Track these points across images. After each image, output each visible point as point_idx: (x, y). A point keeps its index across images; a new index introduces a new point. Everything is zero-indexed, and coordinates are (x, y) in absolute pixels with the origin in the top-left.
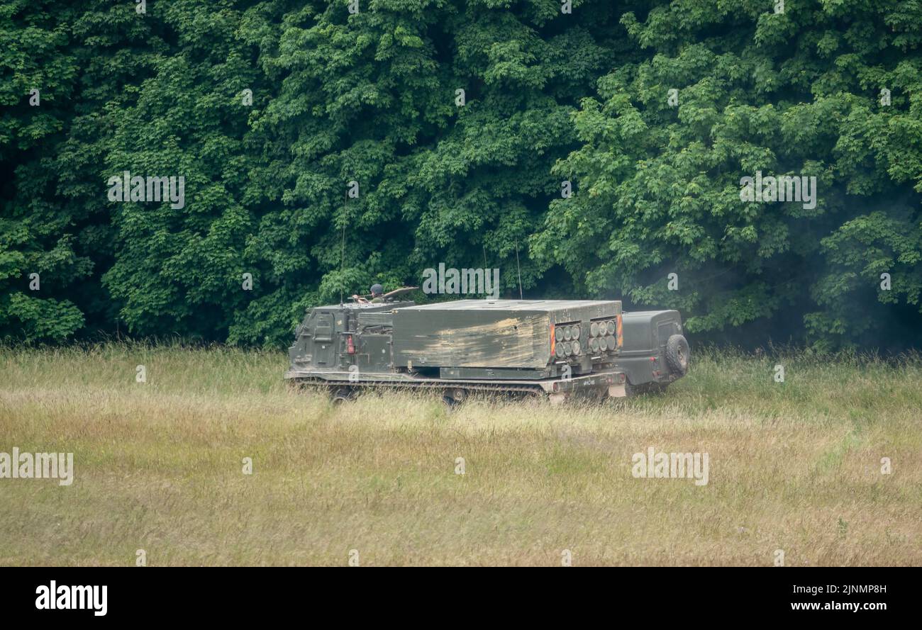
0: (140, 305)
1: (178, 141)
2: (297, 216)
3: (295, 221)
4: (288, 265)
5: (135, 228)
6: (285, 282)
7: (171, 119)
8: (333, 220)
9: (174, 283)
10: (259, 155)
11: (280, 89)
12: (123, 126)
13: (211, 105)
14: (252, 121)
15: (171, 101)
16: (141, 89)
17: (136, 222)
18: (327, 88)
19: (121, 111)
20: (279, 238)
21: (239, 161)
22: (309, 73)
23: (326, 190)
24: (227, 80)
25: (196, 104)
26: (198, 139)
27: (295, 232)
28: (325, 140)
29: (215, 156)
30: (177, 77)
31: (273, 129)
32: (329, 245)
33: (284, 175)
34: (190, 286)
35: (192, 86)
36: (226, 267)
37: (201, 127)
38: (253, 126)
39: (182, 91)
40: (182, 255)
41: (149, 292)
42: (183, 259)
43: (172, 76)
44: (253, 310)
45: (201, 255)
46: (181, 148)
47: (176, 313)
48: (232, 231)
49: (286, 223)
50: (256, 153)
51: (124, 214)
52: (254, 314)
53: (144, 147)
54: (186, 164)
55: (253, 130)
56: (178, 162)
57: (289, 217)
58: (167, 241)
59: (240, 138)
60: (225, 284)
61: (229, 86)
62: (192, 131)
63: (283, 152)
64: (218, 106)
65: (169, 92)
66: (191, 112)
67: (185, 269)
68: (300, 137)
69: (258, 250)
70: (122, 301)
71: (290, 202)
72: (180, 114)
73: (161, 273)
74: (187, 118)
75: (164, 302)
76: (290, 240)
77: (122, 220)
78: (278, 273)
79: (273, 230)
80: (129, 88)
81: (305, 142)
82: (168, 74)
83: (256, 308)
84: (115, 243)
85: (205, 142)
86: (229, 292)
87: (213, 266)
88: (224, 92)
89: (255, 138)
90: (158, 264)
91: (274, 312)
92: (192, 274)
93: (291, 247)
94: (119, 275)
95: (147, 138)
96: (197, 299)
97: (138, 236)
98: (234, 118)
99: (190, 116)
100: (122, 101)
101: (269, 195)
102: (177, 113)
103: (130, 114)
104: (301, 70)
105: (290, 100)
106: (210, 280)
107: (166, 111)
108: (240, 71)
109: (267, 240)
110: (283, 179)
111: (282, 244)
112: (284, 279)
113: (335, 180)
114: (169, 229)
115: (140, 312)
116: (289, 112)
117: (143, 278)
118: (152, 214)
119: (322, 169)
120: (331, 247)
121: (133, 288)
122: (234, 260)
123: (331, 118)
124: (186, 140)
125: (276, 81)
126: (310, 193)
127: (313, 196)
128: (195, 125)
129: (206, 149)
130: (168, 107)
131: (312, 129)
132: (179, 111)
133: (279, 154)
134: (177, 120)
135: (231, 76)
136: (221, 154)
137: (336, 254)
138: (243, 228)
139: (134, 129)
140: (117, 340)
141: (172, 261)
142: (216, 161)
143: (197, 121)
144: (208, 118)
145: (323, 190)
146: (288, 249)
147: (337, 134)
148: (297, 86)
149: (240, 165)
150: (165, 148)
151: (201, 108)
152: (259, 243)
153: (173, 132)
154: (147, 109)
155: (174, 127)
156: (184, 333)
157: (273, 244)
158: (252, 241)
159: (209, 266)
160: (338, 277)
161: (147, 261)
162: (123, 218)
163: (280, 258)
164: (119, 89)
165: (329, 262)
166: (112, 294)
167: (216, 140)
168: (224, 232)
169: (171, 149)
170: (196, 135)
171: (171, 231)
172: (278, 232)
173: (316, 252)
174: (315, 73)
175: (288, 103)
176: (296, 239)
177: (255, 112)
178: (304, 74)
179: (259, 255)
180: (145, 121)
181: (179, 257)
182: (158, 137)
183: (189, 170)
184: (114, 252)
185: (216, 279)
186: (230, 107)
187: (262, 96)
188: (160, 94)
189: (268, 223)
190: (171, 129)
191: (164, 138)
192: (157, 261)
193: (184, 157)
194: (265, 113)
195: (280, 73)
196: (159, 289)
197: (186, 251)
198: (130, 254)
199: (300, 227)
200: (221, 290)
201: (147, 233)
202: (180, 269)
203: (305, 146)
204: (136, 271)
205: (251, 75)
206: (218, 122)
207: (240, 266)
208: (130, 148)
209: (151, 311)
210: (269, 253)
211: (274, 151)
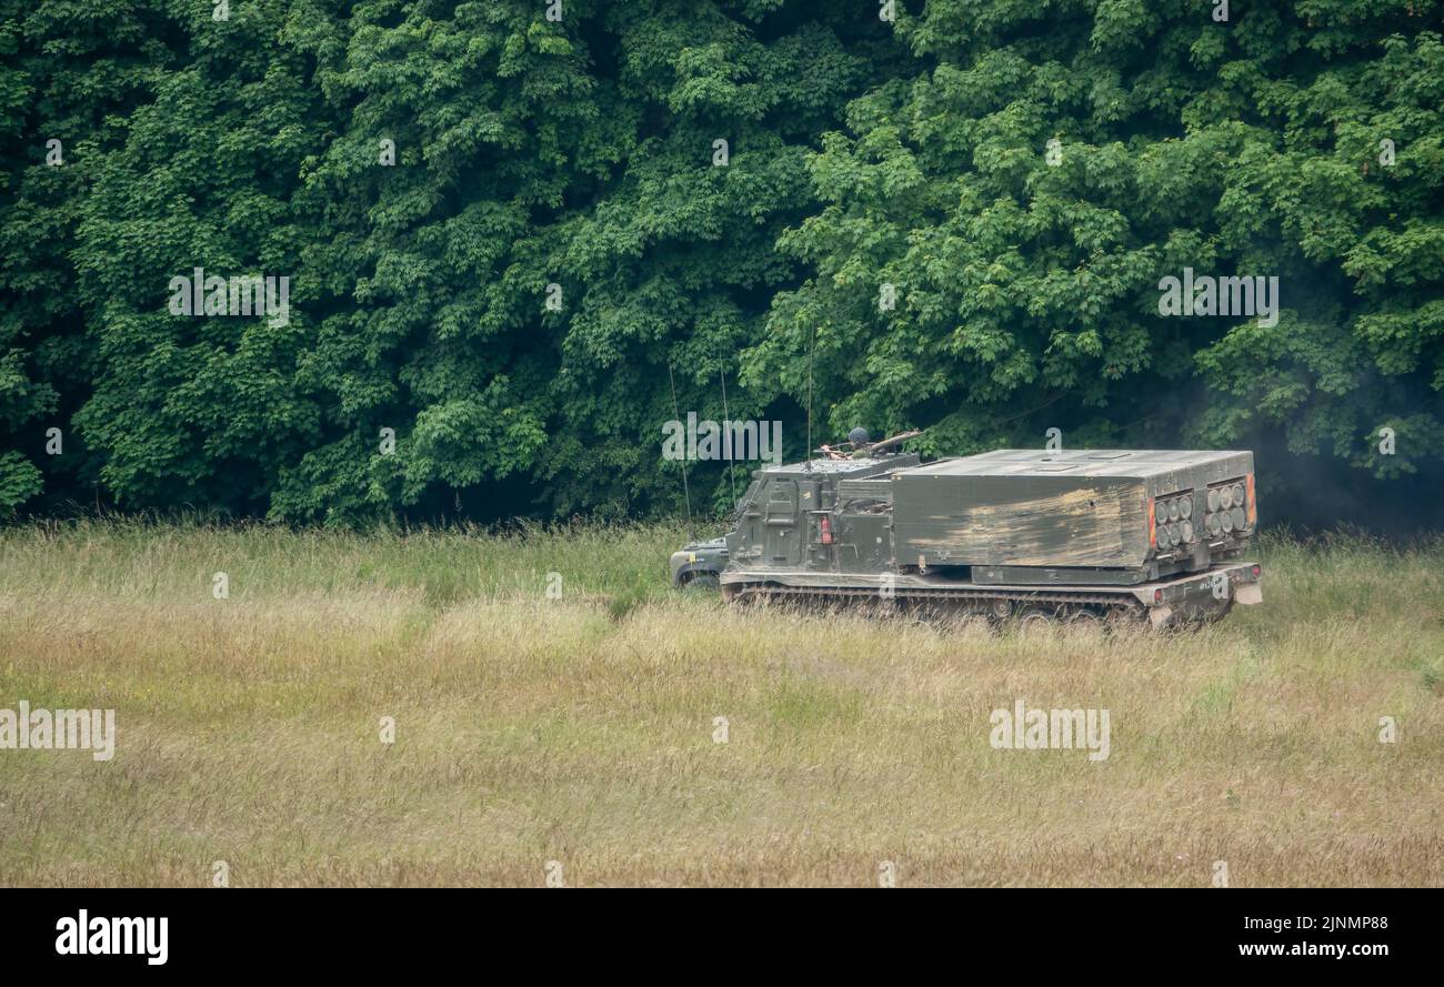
0: (132, 460)
1: (190, 204)
2: (378, 321)
3: (374, 329)
4: (363, 397)
5: (124, 339)
6: (358, 423)
7: (179, 169)
8: (435, 326)
9: (186, 426)
10: (317, 224)
11: (349, 120)
12: (104, 180)
13: (242, 146)
14: (306, 173)
15: (178, 141)
16: (131, 122)
17: (125, 329)
18: (424, 119)
19: (101, 157)
20: (350, 355)
21: (285, 234)
22: (394, 97)
23: (424, 279)
24: (267, 108)
25: (217, 146)
26: (222, 200)
27: (374, 345)
28: (422, 201)
29: (248, 227)
30: (188, 102)
31: (338, 185)
32: (427, 364)
33: (357, 256)
34: (211, 431)
35: (212, 117)
36: (266, 401)
37: (227, 182)
38: (308, 180)
39: (195, 124)
40: (198, 381)
41: (145, 441)
42: (198, 388)
43: (181, 101)
44: (309, 468)
45: (227, 381)
46: (194, 214)
47: (188, 473)
48: (275, 345)
49: (360, 330)
50: (312, 221)
51: (106, 317)
52: (310, 474)
53: (136, 213)
54: (203, 239)
55: (308, 187)
56: (190, 235)
57: (365, 321)
58: (173, 360)
59: (287, 198)
60: (265, 427)
61: (269, 117)
62: (213, 188)
63: (355, 220)
64: (252, 149)
65: (176, 127)
66: (210, 157)
67: (203, 404)
68: (382, 196)
69: (316, 374)
70: (103, 454)
71: (366, 298)
72: (194, 161)
73: (165, 409)
74: (204, 167)
75: (169, 456)
76: (367, 358)
77: (103, 327)
78: (348, 410)
79: (339, 342)
80: (113, 120)
81: (389, 205)
82: (174, 99)
83: (313, 464)
84: (92, 364)
85: (232, 204)
86: (271, 440)
87: (246, 399)
88: (262, 127)
89: (310, 198)
90: (159, 396)
91: (342, 471)
92: (214, 412)
93: (368, 369)
94: (99, 414)
95: (142, 199)
96: (221, 451)
97: (128, 353)
98: (278, 166)
99: (208, 163)
100: (101, 141)
101: (333, 286)
102: (188, 159)
103: (115, 161)
104: (383, 92)
105: (366, 138)
106: (241, 421)
107: (171, 156)
108: (285, 94)
109: (330, 359)
110: (355, 263)
111: (353, 364)
112: (356, 419)
113: (437, 263)
114: (176, 341)
115: (133, 471)
116: (365, 159)
117: (136, 418)
118: (151, 318)
119: (416, 247)
120: (430, 368)
121: (121, 434)
122: (279, 389)
123: (430, 167)
124: (203, 201)
125: (341, 108)
126: (398, 285)
127: (402, 288)
128: (216, 178)
129: (234, 216)
130: (175, 150)
131: (401, 184)
132: (191, 156)
133: (347, 223)
134: (189, 169)
135: (272, 101)
136: (258, 223)
137: (439, 379)
138: (292, 339)
139: (121, 185)
140: (96, 516)
141: (182, 392)
142: (250, 235)
143: (220, 171)
144: (237, 167)
145: (418, 279)
146: (363, 371)
147: (441, 190)
148: (377, 117)
149: (288, 240)
150: (171, 215)
151: (226, 151)
152: (318, 362)
153: (183, 190)
154: (142, 153)
155: (184, 181)
156: (201, 505)
157: (339, 364)
158: (307, 360)
159: (239, 399)
160: (442, 416)
161: (143, 391)
162: (105, 324)
163: (351, 386)
164: (97, 121)
165: (429, 391)
166: (88, 444)
167: (247, 202)
168: (263, 345)
169: (180, 215)
170: (219, 195)
171: (180, 344)
172: (349, 344)
173: (408, 376)
174: (404, 99)
175: (362, 143)
176: (375, 355)
177: (310, 159)
178: (388, 100)
179: (319, 382)
180: (139, 171)
181: (193, 386)
182: (159, 197)
183: (207, 249)
184: (92, 378)
185: (251, 419)
186: (270, 150)
187: (321, 133)
188: (160, 130)
189: (331, 332)
190: (178, 184)
191: (169, 198)
192: (158, 392)
193: (199, 228)
194: (325, 160)
195: (348, 95)
196: (162, 434)
197: (204, 376)
198: (116, 380)
199: (382, 336)
200: (257, 437)
201: (142, 348)
202: (194, 404)
203: (390, 210)
204: (125, 408)
205: (304, 99)
206: (251, 174)
207: (288, 399)
208: (115, 214)
209: (148, 470)
210: (333, 377)
211: (340, 219)
